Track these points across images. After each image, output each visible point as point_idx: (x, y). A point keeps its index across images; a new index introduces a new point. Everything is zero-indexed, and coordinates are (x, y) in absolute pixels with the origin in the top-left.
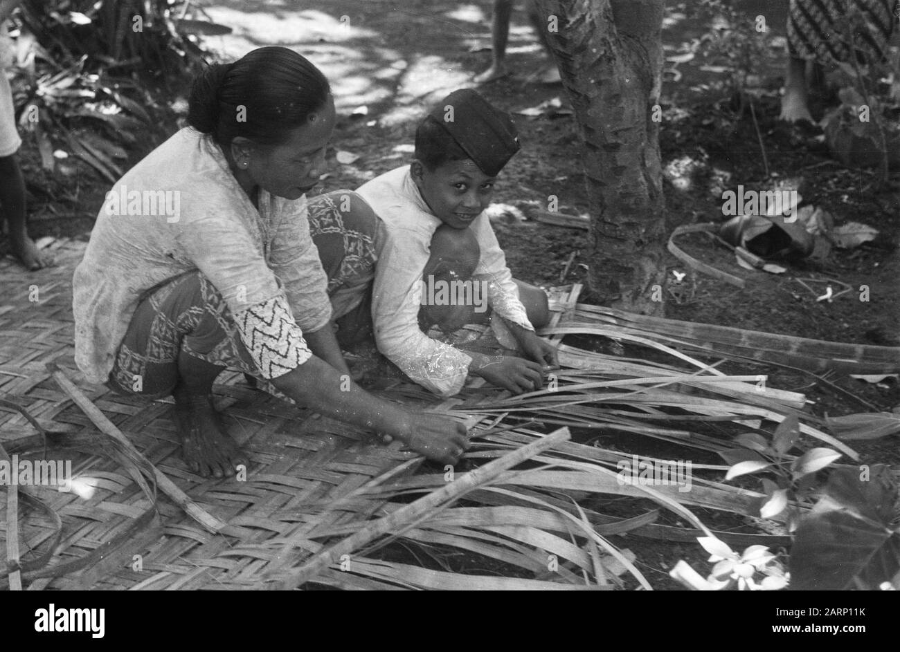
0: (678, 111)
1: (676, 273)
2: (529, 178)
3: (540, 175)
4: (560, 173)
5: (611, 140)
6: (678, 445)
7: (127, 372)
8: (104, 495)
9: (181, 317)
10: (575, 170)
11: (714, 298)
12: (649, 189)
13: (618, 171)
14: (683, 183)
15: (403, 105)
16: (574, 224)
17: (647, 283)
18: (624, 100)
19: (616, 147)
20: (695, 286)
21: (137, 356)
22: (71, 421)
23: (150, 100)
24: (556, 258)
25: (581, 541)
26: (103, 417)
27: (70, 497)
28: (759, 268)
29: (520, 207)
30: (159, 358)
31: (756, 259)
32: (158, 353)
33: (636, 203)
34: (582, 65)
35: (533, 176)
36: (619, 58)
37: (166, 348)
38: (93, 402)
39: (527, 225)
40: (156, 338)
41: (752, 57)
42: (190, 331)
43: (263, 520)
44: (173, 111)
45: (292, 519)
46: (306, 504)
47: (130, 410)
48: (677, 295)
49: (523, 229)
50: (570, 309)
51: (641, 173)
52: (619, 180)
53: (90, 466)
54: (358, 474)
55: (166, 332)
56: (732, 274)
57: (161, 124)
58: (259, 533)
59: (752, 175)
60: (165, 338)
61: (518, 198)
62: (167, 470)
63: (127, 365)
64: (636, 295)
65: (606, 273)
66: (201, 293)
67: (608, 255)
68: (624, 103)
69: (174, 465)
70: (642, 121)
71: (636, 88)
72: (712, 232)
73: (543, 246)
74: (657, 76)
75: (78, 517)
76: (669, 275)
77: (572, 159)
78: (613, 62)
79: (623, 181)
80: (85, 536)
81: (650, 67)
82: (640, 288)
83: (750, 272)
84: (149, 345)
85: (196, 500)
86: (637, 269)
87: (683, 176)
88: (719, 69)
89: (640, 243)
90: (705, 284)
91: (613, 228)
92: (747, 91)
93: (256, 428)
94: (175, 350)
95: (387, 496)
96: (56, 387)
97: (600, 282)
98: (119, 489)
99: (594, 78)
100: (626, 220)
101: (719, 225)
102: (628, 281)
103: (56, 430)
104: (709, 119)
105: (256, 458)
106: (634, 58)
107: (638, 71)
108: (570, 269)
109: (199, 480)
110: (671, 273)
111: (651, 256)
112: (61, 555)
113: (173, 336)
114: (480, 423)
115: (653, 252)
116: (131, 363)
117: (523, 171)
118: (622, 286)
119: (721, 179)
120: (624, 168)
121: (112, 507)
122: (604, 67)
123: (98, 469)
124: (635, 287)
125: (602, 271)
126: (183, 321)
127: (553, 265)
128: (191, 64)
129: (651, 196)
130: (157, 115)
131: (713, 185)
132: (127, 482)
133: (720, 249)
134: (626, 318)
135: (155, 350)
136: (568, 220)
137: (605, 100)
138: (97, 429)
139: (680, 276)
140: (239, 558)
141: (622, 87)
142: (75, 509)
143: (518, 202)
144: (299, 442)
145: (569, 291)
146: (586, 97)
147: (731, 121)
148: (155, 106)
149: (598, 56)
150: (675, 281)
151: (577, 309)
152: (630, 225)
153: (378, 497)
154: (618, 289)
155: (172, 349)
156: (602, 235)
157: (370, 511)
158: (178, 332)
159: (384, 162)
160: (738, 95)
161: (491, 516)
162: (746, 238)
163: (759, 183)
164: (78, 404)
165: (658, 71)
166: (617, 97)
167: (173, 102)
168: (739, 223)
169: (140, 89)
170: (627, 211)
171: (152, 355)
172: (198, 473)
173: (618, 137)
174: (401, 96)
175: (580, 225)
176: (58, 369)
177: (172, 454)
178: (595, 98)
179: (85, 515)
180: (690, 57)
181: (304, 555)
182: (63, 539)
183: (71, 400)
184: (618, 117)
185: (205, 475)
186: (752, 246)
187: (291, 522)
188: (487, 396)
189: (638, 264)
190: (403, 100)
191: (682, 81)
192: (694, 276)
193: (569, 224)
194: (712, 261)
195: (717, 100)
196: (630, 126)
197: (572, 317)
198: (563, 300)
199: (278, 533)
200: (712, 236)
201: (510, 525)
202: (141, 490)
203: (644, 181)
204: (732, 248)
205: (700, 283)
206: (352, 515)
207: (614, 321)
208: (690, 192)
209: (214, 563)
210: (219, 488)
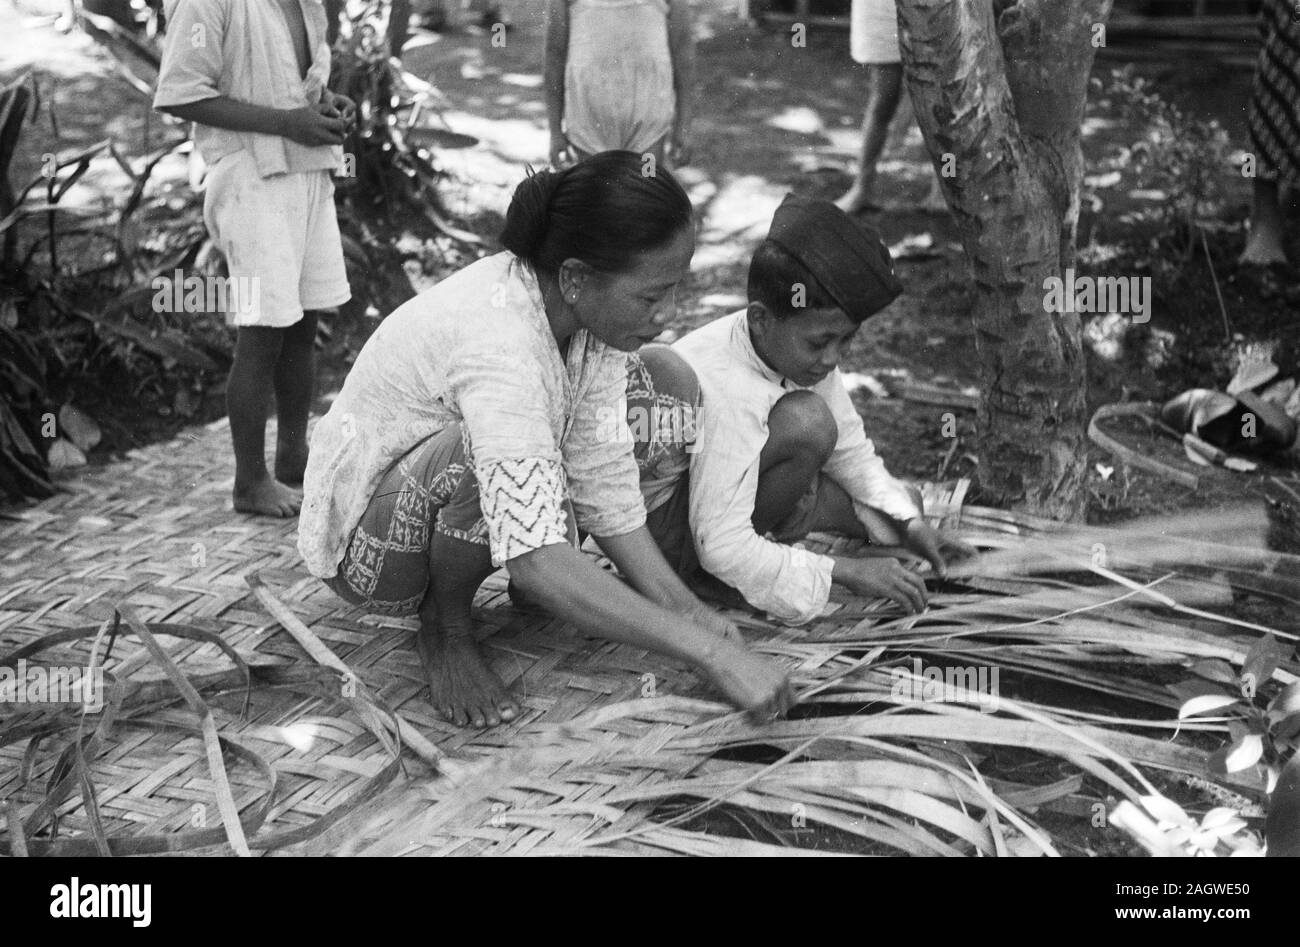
0: (1099, 249)
1: (1100, 468)
2: (890, 341)
3: (907, 337)
4: (934, 333)
5: (1011, 278)
6: (1108, 695)
7: (360, 565)
8: (329, 747)
9: (436, 479)
10: (955, 329)
11: (1155, 502)
12: (1064, 346)
13: (1021, 320)
14: (1108, 349)
15: (711, 243)
16: (955, 401)
17: (1060, 478)
18: (1029, 224)
19: (1017, 288)
20: (1128, 485)
21: (375, 542)
22: (280, 652)
23: (368, 236)
24: (932, 448)
25: (977, 813)
26: (322, 647)
27: (283, 749)
28: (1218, 462)
29: (880, 379)
30: (402, 543)
31: (1213, 451)
32: (402, 537)
33: (1045, 365)
34: (973, 175)
35: (896, 337)
36: (1022, 166)
37: (413, 527)
38: (309, 626)
39: (889, 403)
40: (402, 513)
41: (1205, 174)
42: (446, 500)
43: (542, 781)
44: (398, 252)
45: (583, 779)
46: (599, 760)
47: (357, 638)
48: (1103, 496)
49: (883, 408)
50: (953, 514)
51: (1053, 325)
52: (1022, 333)
53: (308, 709)
54: (667, 723)
55: (415, 504)
56: (1181, 469)
57: (382, 268)
58: (538, 797)
59: (1206, 337)
60: (413, 513)
61: (875, 366)
62: (410, 716)
63: (360, 555)
64: (1046, 493)
65: (1004, 463)
66: (462, 446)
67: (1006, 437)
68: (1029, 228)
69: (420, 710)
70: (1054, 253)
71: (1046, 207)
72: (1150, 415)
73: (913, 432)
74: (1074, 191)
75: (295, 774)
76: (1091, 471)
77: (950, 316)
78: (1014, 171)
79: (1029, 334)
80: (306, 798)
81: (1065, 179)
82: (1050, 483)
83: (1204, 468)
84: (392, 525)
85: (450, 754)
86: (1047, 458)
87: (1109, 338)
88: (1157, 195)
89: (1050, 421)
90: (1142, 482)
91: (1013, 399)
92: (1199, 224)
93: (528, 663)
94: (425, 532)
95: (709, 750)
96: (257, 607)
97: (995, 476)
98: (347, 739)
99: (989, 193)
100: (1031, 389)
101: (1159, 406)
102: (1035, 474)
103: (261, 663)
104: (1143, 260)
105: (528, 703)
106: (1043, 166)
107: (1048, 183)
108: (952, 462)
109: (453, 730)
110: (1094, 468)
111: (1068, 442)
112: (275, 821)
113: (423, 508)
114: (832, 659)
115: (1070, 435)
116: (366, 551)
117: (882, 331)
118: (1026, 481)
119: (1162, 344)
120: (1027, 317)
121: (339, 762)
122: (1002, 177)
123: (318, 713)
124: (1044, 483)
125: (998, 460)
126: (438, 485)
127: (927, 457)
128: (423, 188)
129: (1066, 356)
130: (376, 256)
131: (1150, 351)
132: (359, 731)
133: (1161, 438)
134: (1031, 525)
135: (399, 531)
136: (947, 396)
137: (1004, 222)
138: (314, 661)
139: (1106, 472)
140: (512, 827)
141: (1026, 206)
142: (291, 764)
143: (876, 372)
144: (584, 682)
145: (952, 489)
146: (978, 220)
147: (1176, 263)
148: (375, 243)
149: (994, 163)
150: (1099, 480)
151: (962, 513)
152: (1037, 396)
153: (697, 751)
154: (1020, 484)
155: (420, 529)
156: (999, 410)
157: (685, 770)
158: (431, 503)
159: (688, 319)
160: (1186, 227)
161: (854, 774)
162: (1198, 420)
163: (1217, 349)
164: (289, 629)
165: (1076, 186)
166: (1020, 219)
167: (399, 239)
168: (1188, 403)
169: (354, 221)
170: (1032, 376)
171: (394, 539)
172: (452, 721)
173: (1021, 274)
174: (709, 231)
175: (963, 403)
176: (261, 584)
177: (415, 696)
178: (989, 220)
179: (303, 771)
180: (1115, 178)
181: (600, 824)
182: (277, 801)
183: (279, 624)
184: (1021, 247)
185: (460, 723)
186: (1207, 433)
187: (580, 783)
188: (840, 626)
189: (1048, 451)
190: (711, 237)
191: (1104, 210)
192: (1126, 471)
193: (947, 402)
194: (1150, 452)
195: (1154, 234)
196: (1037, 259)
197: (956, 524)
198: (943, 502)
199: (561, 798)
200: (1150, 421)
201: (878, 786)
202: (377, 740)
203: (1056, 335)
204: (1179, 436)
205: (1135, 479)
206: (662, 775)
207: (1015, 530)
208: (1119, 361)
209: (480, 833)
210: (481, 740)
